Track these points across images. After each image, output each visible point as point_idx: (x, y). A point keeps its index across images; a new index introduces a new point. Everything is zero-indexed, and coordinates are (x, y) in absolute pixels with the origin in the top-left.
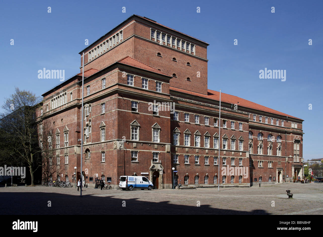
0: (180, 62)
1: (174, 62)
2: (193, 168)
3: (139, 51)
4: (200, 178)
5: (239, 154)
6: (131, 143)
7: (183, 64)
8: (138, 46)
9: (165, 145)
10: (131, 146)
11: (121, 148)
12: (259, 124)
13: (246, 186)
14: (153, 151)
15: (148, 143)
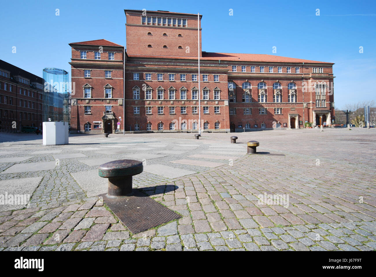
0: (170, 35)
1: (165, 37)
2: (156, 117)
3: (131, 35)
4: (165, 125)
5: (215, 103)
6: (84, 101)
7: (174, 36)
8: (129, 31)
9: (117, 100)
10: (84, 103)
11: (74, 104)
12: (261, 75)
13: (220, 131)
14: (105, 105)
15: (100, 100)
